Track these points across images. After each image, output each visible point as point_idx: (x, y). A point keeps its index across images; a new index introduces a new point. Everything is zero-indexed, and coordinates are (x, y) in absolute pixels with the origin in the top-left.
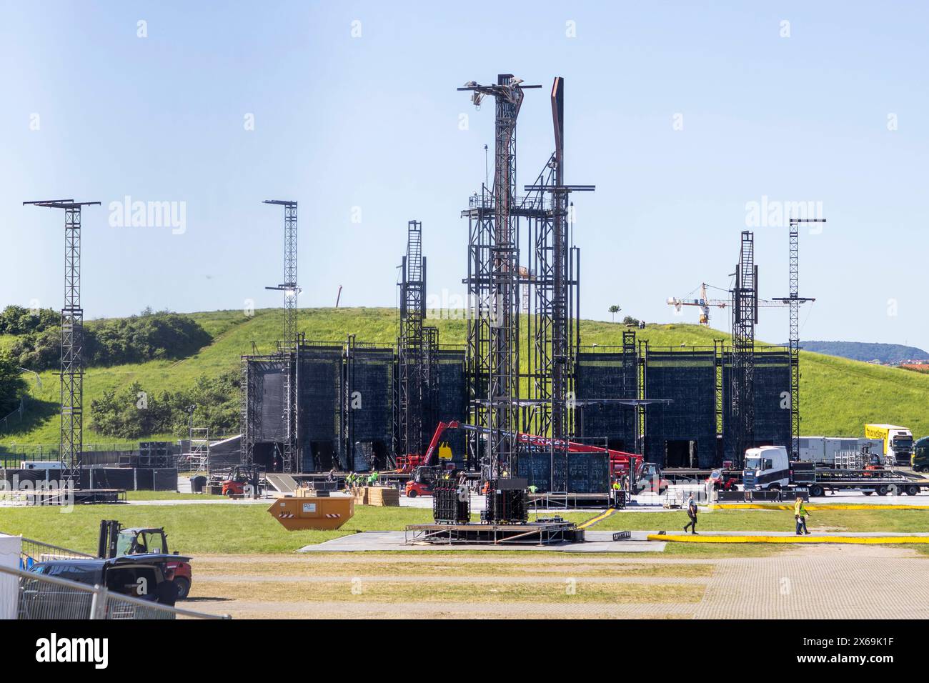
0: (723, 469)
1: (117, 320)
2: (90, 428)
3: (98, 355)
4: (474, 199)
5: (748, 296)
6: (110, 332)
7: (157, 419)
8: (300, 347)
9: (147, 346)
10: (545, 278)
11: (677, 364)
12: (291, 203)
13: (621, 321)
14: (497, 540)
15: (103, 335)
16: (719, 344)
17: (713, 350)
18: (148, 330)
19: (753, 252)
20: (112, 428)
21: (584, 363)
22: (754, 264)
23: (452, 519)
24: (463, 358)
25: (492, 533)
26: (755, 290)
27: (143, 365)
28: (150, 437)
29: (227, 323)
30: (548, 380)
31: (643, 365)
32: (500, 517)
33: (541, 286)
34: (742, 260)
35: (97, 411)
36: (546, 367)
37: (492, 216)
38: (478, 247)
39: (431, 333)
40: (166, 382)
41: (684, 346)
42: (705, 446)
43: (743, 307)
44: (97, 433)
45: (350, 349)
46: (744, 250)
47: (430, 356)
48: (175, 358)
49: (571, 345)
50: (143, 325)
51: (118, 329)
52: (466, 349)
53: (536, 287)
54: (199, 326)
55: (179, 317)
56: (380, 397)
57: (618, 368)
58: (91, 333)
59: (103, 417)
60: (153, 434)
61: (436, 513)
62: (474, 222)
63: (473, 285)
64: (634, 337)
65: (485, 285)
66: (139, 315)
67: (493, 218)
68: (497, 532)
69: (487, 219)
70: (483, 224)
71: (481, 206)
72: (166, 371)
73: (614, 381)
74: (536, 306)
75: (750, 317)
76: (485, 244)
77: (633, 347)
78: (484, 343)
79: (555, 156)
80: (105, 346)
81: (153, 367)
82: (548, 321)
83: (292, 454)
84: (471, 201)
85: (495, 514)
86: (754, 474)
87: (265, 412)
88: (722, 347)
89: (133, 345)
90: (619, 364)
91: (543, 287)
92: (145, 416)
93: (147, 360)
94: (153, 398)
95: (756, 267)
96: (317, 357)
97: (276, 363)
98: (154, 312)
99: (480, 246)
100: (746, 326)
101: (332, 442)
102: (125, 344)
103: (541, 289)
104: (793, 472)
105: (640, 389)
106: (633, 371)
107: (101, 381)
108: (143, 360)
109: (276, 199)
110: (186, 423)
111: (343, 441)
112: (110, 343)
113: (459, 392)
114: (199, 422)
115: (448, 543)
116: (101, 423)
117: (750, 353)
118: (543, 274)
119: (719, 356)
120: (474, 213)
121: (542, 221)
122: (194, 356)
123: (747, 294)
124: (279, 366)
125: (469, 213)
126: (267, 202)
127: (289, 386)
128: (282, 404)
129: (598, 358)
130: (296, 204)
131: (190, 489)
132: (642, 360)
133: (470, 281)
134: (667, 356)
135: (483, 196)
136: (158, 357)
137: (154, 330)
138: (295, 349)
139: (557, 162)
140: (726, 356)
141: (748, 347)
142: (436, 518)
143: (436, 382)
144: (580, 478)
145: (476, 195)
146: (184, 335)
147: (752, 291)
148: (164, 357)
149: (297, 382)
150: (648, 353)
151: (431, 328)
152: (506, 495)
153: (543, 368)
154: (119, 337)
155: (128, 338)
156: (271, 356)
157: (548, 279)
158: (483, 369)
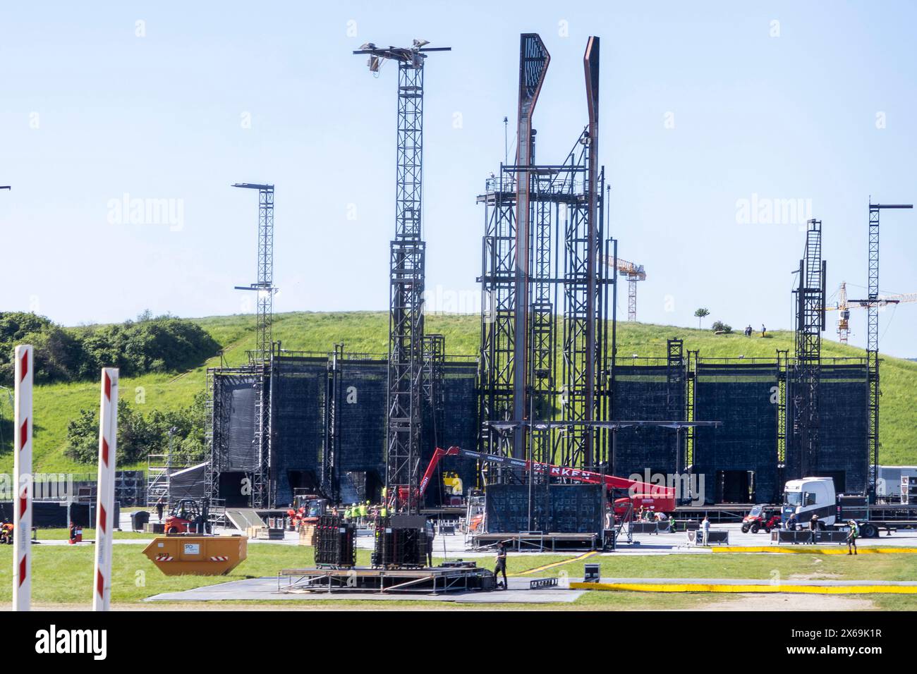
0: (766, 505)
1: (109, 325)
2: (67, 455)
3: (83, 367)
4: (491, 182)
5: (814, 298)
6: (99, 341)
7: (145, 444)
8: (275, 358)
9: (143, 357)
10: (576, 277)
11: (731, 379)
12: (266, 187)
13: (710, 327)
14: (384, 587)
15: (90, 343)
16: (782, 355)
17: (775, 361)
18: (144, 338)
19: (820, 245)
20: (92, 454)
21: (619, 378)
22: (822, 260)
23: (335, 563)
24: (474, 371)
25: (378, 579)
26: (823, 291)
27: (137, 379)
28: (136, 465)
29: (241, 329)
30: (577, 398)
31: (693, 380)
32: (389, 561)
33: (571, 286)
34: (808, 254)
35: (75, 434)
36: (575, 382)
37: (513, 202)
38: (495, 239)
39: (435, 342)
40: (161, 400)
41: (742, 358)
42: (764, 477)
43: (807, 310)
44: (75, 461)
45: (338, 361)
46: (809, 243)
47: (434, 369)
48: (175, 371)
49: (605, 356)
50: (139, 332)
51: (109, 337)
52: (478, 360)
53: (565, 287)
54: (206, 333)
55: (182, 322)
56: (374, 418)
57: (662, 383)
58: (75, 342)
59: (82, 441)
60: (140, 461)
61: (317, 556)
62: (491, 209)
63: (489, 284)
64: (680, 346)
65: (502, 284)
66: (135, 320)
67: (515, 204)
68: (384, 578)
69: (506, 205)
70: (501, 211)
71: (499, 191)
72: (162, 386)
73: (657, 400)
74: (565, 310)
75: (816, 323)
76: (503, 235)
77: (680, 358)
78: (501, 354)
79: (588, 130)
80: (92, 356)
81: (148, 382)
82: (578, 328)
83: (263, 486)
84: (488, 184)
85: (383, 557)
86: (794, 512)
87: (233, 435)
88: (787, 359)
89: (126, 355)
90: (663, 379)
91: (573, 286)
92: (132, 440)
93: (141, 373)
94: (142, 419)
95: (825, 262)
96: (295, 370)
97: (247, 377)
98: (153, 317)
99: (497, 238)
100: (811, 334)
101: (314, 471)
102: (117, 354)
103: (571, 289)
104: (841, 509)
105: (688, 409)
106: (681, 388)
107: (85, 398)
108: (137, 374)
109: (247, 182)
110: (179, 449)
111: (327, 470)
112: (98, 353)
113: (470, 412)
114: (195, 447)
115: (326, 592)
116: (79, 448)
117: (816, 366)
118: (573, 271)
119: (783, 369)
120: (490, 198)
121: (572, 208)
122: (197, 369)
123: (813, 295)
124: (251, 380)
125: (483, 199)
126: (237, 186)
127: (261, 404)
128: (253, 426)
129: (639, 372)
130: (272, 187)
131: (131, 527)
132: (691, 374)
133: (485, 279)
134: (722, 369)
135: (501, 178)
136: (155, 370)
137: (152, 337)
138: (269, 360)
139: (591, 138)
140: (791, 370)
141: (814, 359)
142: (317, 562)
143: (441, 400)
144: (568, 515)
145: (493, 176)
146: (187, 345)
147: (819, 291)
148: (163, 370)
149: (270, 400)
150: (699, 365)
151: (436, 336)
152: (398, 535)
153: (572, 384)
154: (109, 347)
155: (119, 347)
156: (241, 370)
157: (578, 277)
158: (498, 385)
